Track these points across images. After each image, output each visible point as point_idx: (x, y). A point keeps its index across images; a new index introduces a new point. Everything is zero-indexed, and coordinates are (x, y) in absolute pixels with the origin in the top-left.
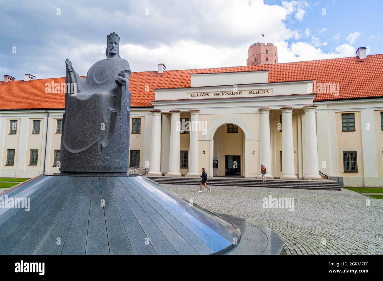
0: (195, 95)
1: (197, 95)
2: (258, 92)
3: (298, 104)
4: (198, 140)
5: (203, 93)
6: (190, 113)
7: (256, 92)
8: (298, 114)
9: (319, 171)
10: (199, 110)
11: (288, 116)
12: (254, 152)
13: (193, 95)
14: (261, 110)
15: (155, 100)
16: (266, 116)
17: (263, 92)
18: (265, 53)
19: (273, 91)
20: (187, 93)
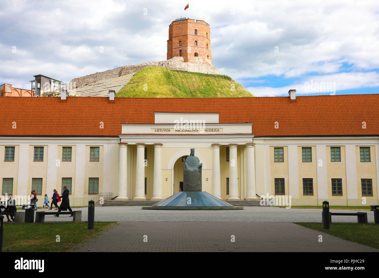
0: (158, 130)
1: (160, 130)
2: (210, 131)
3: (242, 141)
4: (161, 169)
5: (165, 129)
6: (154, 146)
7: (209, 130)
8: (241, 148)
9: (256, 194)
10: (162, 144)
11: (233, 151)
12: (207, 180)
13: (156, 131)
14: (213, 145)
15: (122, 133)
16: (217, 150)
17: (215, 130)
18: (194, 34)
19: (223, 130)
20: (151, 128)
